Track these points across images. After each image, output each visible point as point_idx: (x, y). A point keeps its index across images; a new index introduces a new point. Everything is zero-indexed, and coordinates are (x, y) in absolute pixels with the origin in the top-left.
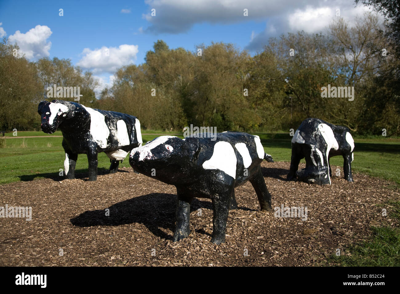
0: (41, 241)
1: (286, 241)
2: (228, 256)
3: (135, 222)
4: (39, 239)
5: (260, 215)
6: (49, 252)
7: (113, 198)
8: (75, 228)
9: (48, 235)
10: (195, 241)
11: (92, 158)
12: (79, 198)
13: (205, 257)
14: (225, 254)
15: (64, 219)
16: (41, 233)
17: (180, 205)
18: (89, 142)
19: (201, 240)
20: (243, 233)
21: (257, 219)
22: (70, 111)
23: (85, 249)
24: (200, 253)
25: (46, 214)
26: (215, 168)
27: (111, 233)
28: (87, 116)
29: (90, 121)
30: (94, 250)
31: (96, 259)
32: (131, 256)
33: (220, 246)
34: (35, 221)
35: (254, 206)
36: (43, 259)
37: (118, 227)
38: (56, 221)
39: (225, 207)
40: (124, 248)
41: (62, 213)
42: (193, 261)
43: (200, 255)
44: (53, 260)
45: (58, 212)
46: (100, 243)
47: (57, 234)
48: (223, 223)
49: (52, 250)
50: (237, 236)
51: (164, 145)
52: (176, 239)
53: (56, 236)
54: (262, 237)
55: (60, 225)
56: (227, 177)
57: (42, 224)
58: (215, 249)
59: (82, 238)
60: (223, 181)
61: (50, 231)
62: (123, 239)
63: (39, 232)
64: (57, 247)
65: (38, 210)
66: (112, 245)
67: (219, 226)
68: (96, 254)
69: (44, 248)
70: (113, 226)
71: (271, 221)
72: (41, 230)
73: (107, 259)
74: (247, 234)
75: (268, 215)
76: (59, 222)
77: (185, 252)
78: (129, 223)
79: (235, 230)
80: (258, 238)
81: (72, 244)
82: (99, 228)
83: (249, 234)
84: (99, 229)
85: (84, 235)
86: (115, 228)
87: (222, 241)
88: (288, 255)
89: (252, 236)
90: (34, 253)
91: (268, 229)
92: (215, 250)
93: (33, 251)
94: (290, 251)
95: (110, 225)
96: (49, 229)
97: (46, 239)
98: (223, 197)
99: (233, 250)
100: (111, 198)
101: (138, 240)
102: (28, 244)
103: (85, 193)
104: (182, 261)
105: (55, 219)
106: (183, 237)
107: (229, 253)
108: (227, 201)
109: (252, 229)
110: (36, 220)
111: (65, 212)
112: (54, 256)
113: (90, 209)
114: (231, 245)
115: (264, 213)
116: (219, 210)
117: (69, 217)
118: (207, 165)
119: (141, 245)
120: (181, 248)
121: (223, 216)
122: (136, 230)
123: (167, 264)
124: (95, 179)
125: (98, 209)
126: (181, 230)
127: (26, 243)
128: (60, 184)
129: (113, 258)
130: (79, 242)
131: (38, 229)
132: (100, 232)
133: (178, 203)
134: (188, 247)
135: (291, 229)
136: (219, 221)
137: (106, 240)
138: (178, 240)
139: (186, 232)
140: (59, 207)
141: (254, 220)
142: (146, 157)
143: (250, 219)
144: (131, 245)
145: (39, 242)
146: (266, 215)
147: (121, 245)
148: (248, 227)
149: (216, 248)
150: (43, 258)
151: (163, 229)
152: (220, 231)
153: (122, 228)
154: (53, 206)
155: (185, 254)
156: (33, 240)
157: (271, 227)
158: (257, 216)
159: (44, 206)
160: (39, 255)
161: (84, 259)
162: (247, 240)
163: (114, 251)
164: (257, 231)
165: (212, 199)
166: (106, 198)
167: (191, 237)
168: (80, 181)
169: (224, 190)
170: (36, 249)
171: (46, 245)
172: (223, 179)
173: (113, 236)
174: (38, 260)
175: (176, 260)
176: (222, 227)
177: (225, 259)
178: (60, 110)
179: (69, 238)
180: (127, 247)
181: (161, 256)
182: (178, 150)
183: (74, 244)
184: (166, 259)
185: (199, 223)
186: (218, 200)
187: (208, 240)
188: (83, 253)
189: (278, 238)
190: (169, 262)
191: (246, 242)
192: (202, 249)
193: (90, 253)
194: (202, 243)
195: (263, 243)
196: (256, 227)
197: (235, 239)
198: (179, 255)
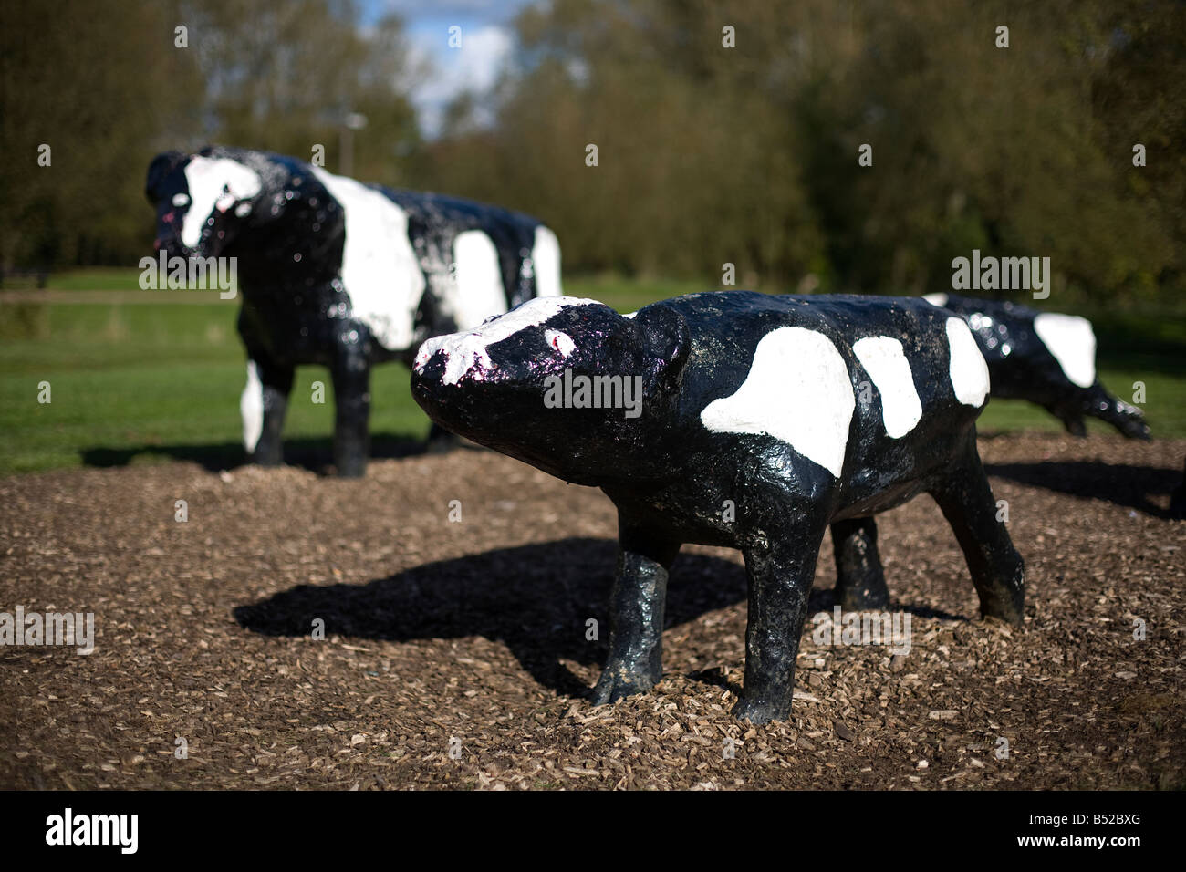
0: (123, 666)
1: (1039, 731)
2: (784, 764)
3: (474, 633)
4: (116, 661)
5: (968, 636)
6: (145, 700)
7: (412, 547)
8: (248, 637)
9: (150, 652)
10: (673, 706)
11: (349, 387)
12: (280, 539)
13: (692, 760)
14: (774, 759)
15: (214, 604)
16: (129, 642)
17: (628, 567)
18: (337, 319)
19: (697, 704)
20: (877, 693)
21: (952, 650)
22: (265, 195)
23: (268, 706)
24: (678, 745)
25: (154, 583)
26: (756, 429)
27: (373, 665)
28: (333, 214)
29: (343, 236)
30: (299, 712)
31: (300, 738)
32: (425, 738)
33: (762, 731)
34: (114, 604)
35: (966, 603)
36: (122, 719)
37: (406, 646)
38: (186, 610)
39: (790, 584)
40: (410, 714)
41: (212, 584)
42: (640, 768)
43: (675, 752)
44: (152, 724)
45: (198, 579)
46: (326, 691)
47: (181, 649)
48: (780, 643)
49: (156, 695)
50: (847, 702)
51: (543, 332)
52: (604, 695)
53: (176, 655)
54: (949, 714)
55: (197, 622)
56: (803, 465)
57: (133, 616)
58: (742, 738)
59: (268, 670)
60: (787, 483)
61: (161, 640)
62: (413, 686)
63: (120, 640)
64: (175, 689)
65: (127, 569)
66: (369, 700)
67: (764, 655)
68: (304, 722)
69: (130, 689)
70: (389, 640)
71: (1010, 660)
72: (129, 633)
73: (339, 741)
74: (894, 701)
75: (1002, 637)
76: (196, 613)
77: (622, 737)
78: (450, 636)
79: (846, 680)
80: (934, 715)
81: (227, 685)
82: (336, 645)
83: (902, 701)
84: (336, 647)
85: (276, 660)
86: (392, 650)
87: (777, 713)
88: (1016, 774)
89: (912, 708)
90: (95, 700)
91: (986, 689)
92: (742, 743)
93: (93, 694)
94: (1034, 763)
95: (376, 638)
96: (157, 634)
97: (141, 661)
98: (785, 546)
99: (811, 747)
100: (403, 545)
101: (468, 693)
102: (80, 672)
103: (314, 521)
104: (601, 763)
105: (183, 602)
106: (630, 690)
107: (791, 754)
108: (798, 560)
109: (917, 683)
110: (116, 600)
111: (224, 583)
112: (157, 714)
113: (315, 580)
114: (812, 731)
115: (989, 628)
116: (767, 592)
117: (234, 601)
118: (719, 416)
119: (477, 711)
120: (612, 724)
121: (784, 617)
122: (469, 661)
123: (539, 767)
124: (360, 473)
125: (347, 581)
126: (627, 666)
127: (74, 669)
128: (224, 484)
129: (358, 739)
130: (252, 683)
131: (119, 630)
132: (333, 656)
133: (620, 562)
134: (640, 724)
135: (1081, 693)
136: (767, 636)
137: (353, 683)
138: (612, 701)
139: (645, 671)
140: (205, 566)
141: (940, 654)
142: (470, 370)
143: (926, 648)
144: (437, 708)
145: (116, 669)
146: (995, 638)
147: (399, 704)
148: (902, 674)
149: (747, 736)
150: (121, 715)
151: (578, 666)
152: (770, 674)
153: (422, 650)
154: (182, 560)
155: (617, 745)
156: (98, 661)
157: (1000, 679)
158: (955, 638)
159: (152, 556)
160: (111, 707)
161: (256, 732)
162: (883, 719)
163: (367, 720)
164: (935, 692)
165: (745, 550)
166: (384, 543)
167: (661, 693)
168: (301, 477)
169: (788, 515)
170: (103, 689)
171: (139, 680)
172: (786, 474)
173: (381, 673)
174: (106, 721)
175: (576, 758)
176: (777, 660)
177: (768, 771)
178: (226, 189)
179: (219, 668)
180: (421, 712)
181: (527, 743)
182: (594, 351)
183: (236, 685)
184: (541, 751)
185: (726, 654)
186: (763, 554)
187: (723, 706)
188: (258, 715)
189: (1012, 722)
190: (549, 764)
191: (876, 724)
192: (689, 731)
193: (282, 718)
194: (698, 713)
195: (942, 735)
196: (938, 676)
197: (838, 713)
198: (594, 747)
